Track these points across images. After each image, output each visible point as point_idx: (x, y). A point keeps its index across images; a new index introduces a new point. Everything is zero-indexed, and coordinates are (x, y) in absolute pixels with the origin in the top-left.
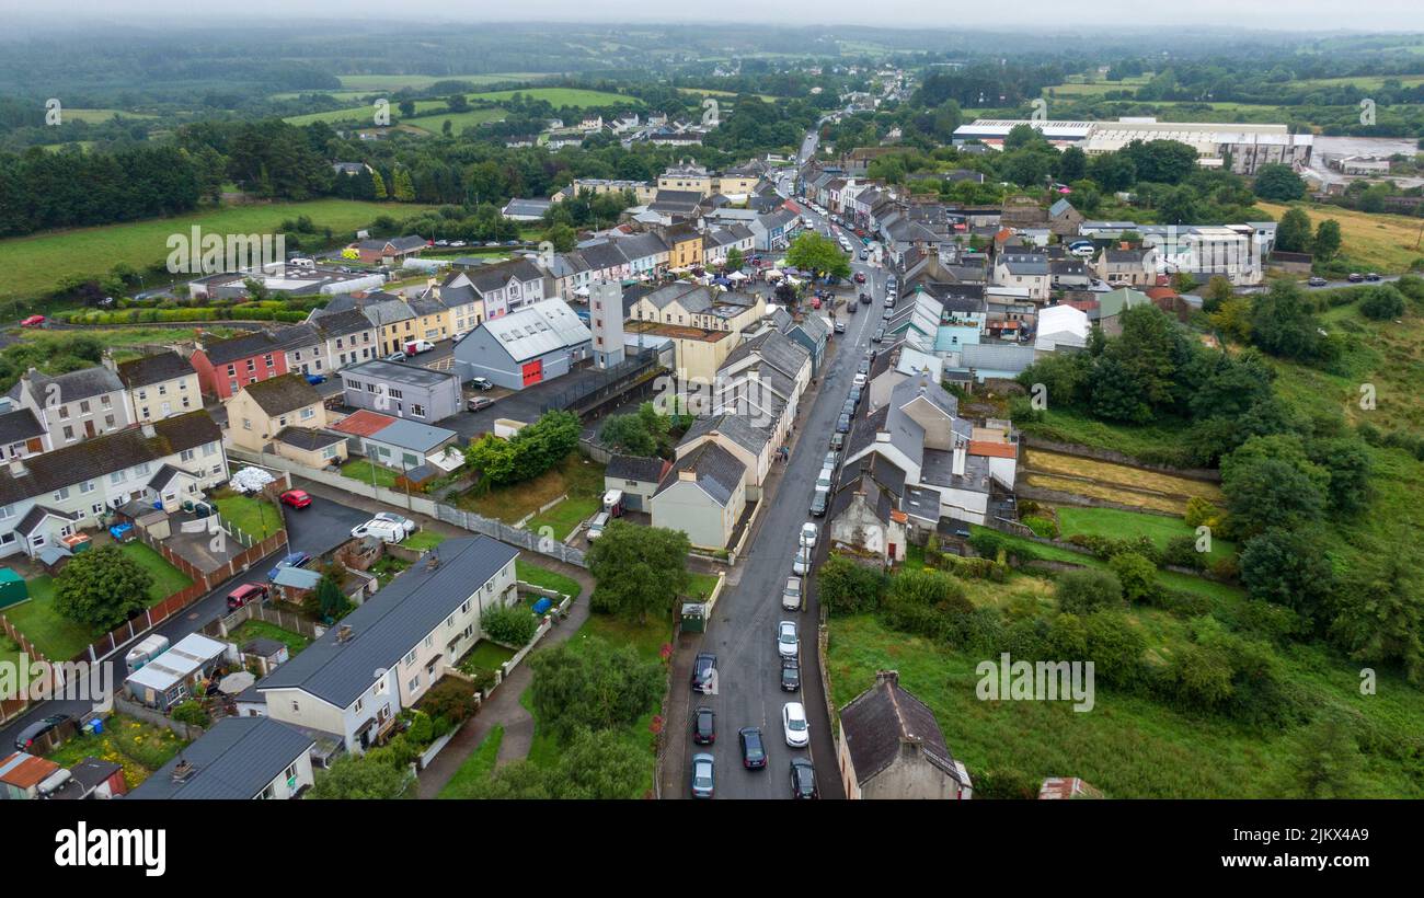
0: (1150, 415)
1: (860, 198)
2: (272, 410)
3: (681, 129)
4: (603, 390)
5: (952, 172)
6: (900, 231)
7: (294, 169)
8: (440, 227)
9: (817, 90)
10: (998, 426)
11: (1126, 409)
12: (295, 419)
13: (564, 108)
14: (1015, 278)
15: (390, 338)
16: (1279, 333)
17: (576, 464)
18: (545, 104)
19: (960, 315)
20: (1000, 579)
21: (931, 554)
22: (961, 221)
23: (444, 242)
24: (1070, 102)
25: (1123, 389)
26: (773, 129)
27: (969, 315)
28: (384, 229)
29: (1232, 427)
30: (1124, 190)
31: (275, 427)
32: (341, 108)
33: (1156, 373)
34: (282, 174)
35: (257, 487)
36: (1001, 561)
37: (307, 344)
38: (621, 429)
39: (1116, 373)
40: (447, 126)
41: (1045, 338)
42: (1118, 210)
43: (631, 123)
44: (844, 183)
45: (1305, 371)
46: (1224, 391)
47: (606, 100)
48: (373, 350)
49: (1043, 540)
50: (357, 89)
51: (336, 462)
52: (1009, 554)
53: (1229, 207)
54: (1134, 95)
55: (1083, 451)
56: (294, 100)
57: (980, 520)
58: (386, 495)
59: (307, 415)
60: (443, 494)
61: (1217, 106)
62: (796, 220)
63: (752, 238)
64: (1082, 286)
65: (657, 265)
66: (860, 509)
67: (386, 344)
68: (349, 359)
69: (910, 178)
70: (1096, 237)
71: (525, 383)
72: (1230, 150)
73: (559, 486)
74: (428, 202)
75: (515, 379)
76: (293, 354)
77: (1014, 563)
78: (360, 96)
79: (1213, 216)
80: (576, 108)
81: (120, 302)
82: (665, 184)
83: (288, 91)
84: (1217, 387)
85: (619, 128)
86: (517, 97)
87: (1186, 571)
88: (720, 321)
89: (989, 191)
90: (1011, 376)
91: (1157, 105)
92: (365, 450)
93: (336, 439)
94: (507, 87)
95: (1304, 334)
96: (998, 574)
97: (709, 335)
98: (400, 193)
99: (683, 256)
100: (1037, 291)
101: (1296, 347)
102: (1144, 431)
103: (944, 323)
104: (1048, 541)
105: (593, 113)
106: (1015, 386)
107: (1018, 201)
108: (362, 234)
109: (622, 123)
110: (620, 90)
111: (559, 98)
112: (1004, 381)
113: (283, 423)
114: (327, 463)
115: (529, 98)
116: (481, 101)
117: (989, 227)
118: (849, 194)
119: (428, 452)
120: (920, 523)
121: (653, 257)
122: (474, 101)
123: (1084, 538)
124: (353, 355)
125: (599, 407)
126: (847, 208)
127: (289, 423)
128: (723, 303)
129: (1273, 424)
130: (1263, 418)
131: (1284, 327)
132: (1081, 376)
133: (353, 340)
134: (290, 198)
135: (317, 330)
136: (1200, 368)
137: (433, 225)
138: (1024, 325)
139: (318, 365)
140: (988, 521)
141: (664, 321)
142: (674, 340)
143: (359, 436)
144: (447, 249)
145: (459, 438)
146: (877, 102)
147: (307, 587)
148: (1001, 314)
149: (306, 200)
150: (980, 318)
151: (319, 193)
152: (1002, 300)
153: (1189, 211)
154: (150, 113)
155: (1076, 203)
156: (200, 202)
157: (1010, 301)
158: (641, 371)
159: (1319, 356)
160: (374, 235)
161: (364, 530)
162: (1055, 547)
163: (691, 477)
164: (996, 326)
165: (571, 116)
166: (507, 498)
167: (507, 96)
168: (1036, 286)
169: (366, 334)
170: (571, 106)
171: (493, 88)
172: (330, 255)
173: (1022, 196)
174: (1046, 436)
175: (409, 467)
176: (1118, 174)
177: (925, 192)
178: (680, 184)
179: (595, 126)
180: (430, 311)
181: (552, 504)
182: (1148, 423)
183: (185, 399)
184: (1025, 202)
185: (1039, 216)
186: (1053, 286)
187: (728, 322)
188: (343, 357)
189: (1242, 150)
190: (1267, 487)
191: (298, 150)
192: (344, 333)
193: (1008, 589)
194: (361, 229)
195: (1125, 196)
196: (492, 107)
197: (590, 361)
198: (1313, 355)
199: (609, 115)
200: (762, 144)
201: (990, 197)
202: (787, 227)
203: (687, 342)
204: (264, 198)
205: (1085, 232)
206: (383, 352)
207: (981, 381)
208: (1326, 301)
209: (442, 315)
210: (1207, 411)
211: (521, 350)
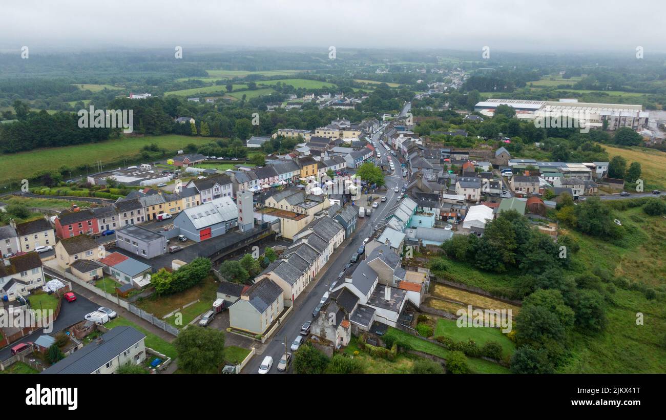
0: (504, 269)
1: (404, 143)
2: (70, 252)
3: (348, 101)
4: (238, 243)
5: (454, 131)
6: (416, 162)
7: (155, 121)
8: (213, 151)
9: (419, 81)
10: (423, 271)
11: (491, 265)
12: (83, 256)
13: (300, 89)
14: (463, 189)
15: (151, 212)
16: (589, 225)
17: (211, 283)
18: (291, 87)
19: (426, 209)
20: (392, 359)
21: (360, 343)
22: (448, 157)
23: (214, 157)
24: (540, 89)
25: (489, 255)
26: (389, 102)
27: (431, 209)
28: (191, 150)
29: (535, 281)
30: (538, 142)
31: (72, 260)
32: (205, 86)
33: (506, 248)
34: (149, 124)
35: (54, 289)
36: (393, 350)
37: (108, 215)
38: (228, 268)
39: (486, 247)
40: (244, 97)
41: (468, 223)
42: (533, 152)
43: (326, 97)
44: (398, 135)
45: (602, 244)
46: (533, 262)
47: (318, 85)
48: (142, 218)
49: (423, 338)
50: (215, 77)
51: (96, 279)
52: (399, 347)
53: (587, 153)
54: (572, 87)
55: (464, 287)
56: (185, 82)
57: (394, 325)
58: (110, 297)
59: (89, 254)
60: (135, 299)
61: (611, 93)
62: (371, 153)
63: (345, 163)
64: (497, 194)
65: (294, 176)
66: (323, 320)
67: (149, 215)
68: (130, 222)
69: (433, 133)
70: (514, 167)
71: (201, 239)
72: (607, 119)
73: (196, 295)
74: (216, 136)
75: (196, 237)
76: (102, 220)
77: (402, 351)
78: (215, 80)
79: (579, 157)
80: (305, 89)
81: (58, 184)
82: (318, 132)
83: (185, 77)
84: (530, 260)
85: (320, 99)
86: (279, 83)
87: (491, 360)
88: (303, 210)
89: (469, 141)
90: (438, 244)
91: (581, 92)
92: (111, 273)
93: (98, 266)
94: (276, 78)
95: (602, 226)
96: (391, 357)
97: (298, 216)
98: (203, 133)
99: (307, 172)
100: (474, 196)
101: (599, 231)
102: (500, 277)
103: (416, 213)
104: (425, 339)
105: (310, 92)
106: (440, 249)
107: (483, 147)
108: (180, 152)
109: (322, 97)
110: (327, 80)
111: (298, 84)
112: (435, 246)
113: (76, 258)
114: (92, 278)
115: (284, 84)
116: (263, 85)
117: (462, 161)
118: (399, 141)
119: (134, 277)
120: (359, 326)
121: (292, 173)
122: (260, 85)
123: (443, 338)
124: (132, 220)
125: (235, 251)
126: (399, 147)
127: (79, 258)
128: (309, 200)
129: (553, 282)
130: (549, 278)
131: (592, 221)
132: (471, 247)
133: (132, 214)
134: (152, 134)
135: (115, 209)
136: (529, 247)
137: (211, 148)
138: (459, 215)
139: (114, 225)
140: (397, 325)
141: (280, 208)
142: (280, 218)
143: (109, 266)
144: (214, 161)
145: (153, 269)
146: (446, 88)
147: (47, 347)
148: (448, 209)
149: (160, 135)
150: (436, 211)
151: (166, 132)
152: (451, 202)
153: (566, 154)
154: (122, 87)
155: (510, 148)
156: (110, 135)
157: (455, 202)
158: (261, 233)
159: (611, 236)
160: (185, 153)
161: (90, 317)
162: (429, 342)
163: (247, 298)
164: (445, 215)
165: (301, 93)
166: (168, 300)
167: (274, 83)
168: (473, 193)
169: (139, 211)
170: (302, 88)
171: (271, 79)
172: (161, 162)
173: (484, 144)
174: (446, 278)
175: (127, 282)
176: (536, 134)
177: (439, 141)
178: (325, 133)
179: (309, 98)
180: (173, 200)
181: (189, 304)
182: (502, 273)
183: (47, 241)
184: (486, 147)
185: (491, 154)
186: (482, 193)
187: (307, 211)
188: (127, 222)
189: (613, 119)
190: (532, 320)
191: (158, 113)
192: (127, 211)
193: (394, 365)
194: (180, 149)
195: (537, 144)
196: (267, 88)
197: (237, 228)
198: (608, 235)
199: (318, 93)
200: (383, 109)
201: (469, 144)
202: (365, 158)
203: (286, 220)
204: (140, 134)
205: (510, 164)
206: (147, 220)
207: (424, 245)
208: (625, 205)
209: (178, 202)
210: (527, 270)
211: (200, 224)
